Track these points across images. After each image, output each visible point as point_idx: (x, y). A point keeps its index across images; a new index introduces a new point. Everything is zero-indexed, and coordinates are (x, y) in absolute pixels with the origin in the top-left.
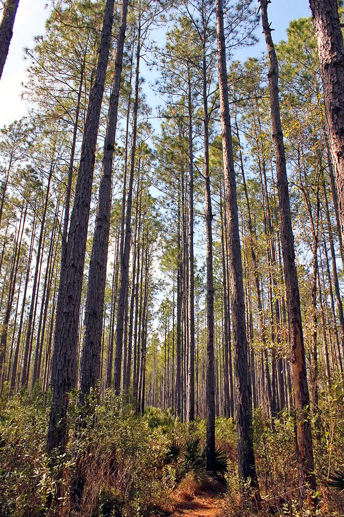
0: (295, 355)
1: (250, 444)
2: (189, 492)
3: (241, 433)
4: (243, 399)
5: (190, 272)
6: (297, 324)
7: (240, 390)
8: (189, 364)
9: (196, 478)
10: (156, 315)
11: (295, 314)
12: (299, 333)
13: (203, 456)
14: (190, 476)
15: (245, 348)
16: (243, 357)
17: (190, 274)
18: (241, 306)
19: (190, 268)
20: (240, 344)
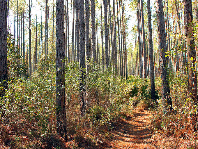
0: (188, 31)
1: (167, 83)
2: (142, 109)
3: (163, 78)
4: (163, 62)
5: (141, 6)
6: (189, 14)
7: (162, 57)
8: (143, 52)
9: (145, 103)
10: (130, 33)
11: (188, 8)
12: (191, 19)
13: (149, 93)
14: (142, 102)
15: (164, 35)
16: (163, 40)
17: (141, 7)
18: (162, 13)
19: (141, 4)
20: (162, 33)
